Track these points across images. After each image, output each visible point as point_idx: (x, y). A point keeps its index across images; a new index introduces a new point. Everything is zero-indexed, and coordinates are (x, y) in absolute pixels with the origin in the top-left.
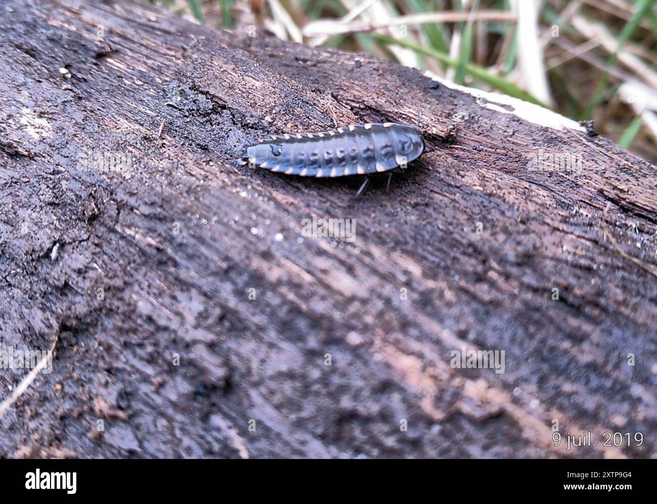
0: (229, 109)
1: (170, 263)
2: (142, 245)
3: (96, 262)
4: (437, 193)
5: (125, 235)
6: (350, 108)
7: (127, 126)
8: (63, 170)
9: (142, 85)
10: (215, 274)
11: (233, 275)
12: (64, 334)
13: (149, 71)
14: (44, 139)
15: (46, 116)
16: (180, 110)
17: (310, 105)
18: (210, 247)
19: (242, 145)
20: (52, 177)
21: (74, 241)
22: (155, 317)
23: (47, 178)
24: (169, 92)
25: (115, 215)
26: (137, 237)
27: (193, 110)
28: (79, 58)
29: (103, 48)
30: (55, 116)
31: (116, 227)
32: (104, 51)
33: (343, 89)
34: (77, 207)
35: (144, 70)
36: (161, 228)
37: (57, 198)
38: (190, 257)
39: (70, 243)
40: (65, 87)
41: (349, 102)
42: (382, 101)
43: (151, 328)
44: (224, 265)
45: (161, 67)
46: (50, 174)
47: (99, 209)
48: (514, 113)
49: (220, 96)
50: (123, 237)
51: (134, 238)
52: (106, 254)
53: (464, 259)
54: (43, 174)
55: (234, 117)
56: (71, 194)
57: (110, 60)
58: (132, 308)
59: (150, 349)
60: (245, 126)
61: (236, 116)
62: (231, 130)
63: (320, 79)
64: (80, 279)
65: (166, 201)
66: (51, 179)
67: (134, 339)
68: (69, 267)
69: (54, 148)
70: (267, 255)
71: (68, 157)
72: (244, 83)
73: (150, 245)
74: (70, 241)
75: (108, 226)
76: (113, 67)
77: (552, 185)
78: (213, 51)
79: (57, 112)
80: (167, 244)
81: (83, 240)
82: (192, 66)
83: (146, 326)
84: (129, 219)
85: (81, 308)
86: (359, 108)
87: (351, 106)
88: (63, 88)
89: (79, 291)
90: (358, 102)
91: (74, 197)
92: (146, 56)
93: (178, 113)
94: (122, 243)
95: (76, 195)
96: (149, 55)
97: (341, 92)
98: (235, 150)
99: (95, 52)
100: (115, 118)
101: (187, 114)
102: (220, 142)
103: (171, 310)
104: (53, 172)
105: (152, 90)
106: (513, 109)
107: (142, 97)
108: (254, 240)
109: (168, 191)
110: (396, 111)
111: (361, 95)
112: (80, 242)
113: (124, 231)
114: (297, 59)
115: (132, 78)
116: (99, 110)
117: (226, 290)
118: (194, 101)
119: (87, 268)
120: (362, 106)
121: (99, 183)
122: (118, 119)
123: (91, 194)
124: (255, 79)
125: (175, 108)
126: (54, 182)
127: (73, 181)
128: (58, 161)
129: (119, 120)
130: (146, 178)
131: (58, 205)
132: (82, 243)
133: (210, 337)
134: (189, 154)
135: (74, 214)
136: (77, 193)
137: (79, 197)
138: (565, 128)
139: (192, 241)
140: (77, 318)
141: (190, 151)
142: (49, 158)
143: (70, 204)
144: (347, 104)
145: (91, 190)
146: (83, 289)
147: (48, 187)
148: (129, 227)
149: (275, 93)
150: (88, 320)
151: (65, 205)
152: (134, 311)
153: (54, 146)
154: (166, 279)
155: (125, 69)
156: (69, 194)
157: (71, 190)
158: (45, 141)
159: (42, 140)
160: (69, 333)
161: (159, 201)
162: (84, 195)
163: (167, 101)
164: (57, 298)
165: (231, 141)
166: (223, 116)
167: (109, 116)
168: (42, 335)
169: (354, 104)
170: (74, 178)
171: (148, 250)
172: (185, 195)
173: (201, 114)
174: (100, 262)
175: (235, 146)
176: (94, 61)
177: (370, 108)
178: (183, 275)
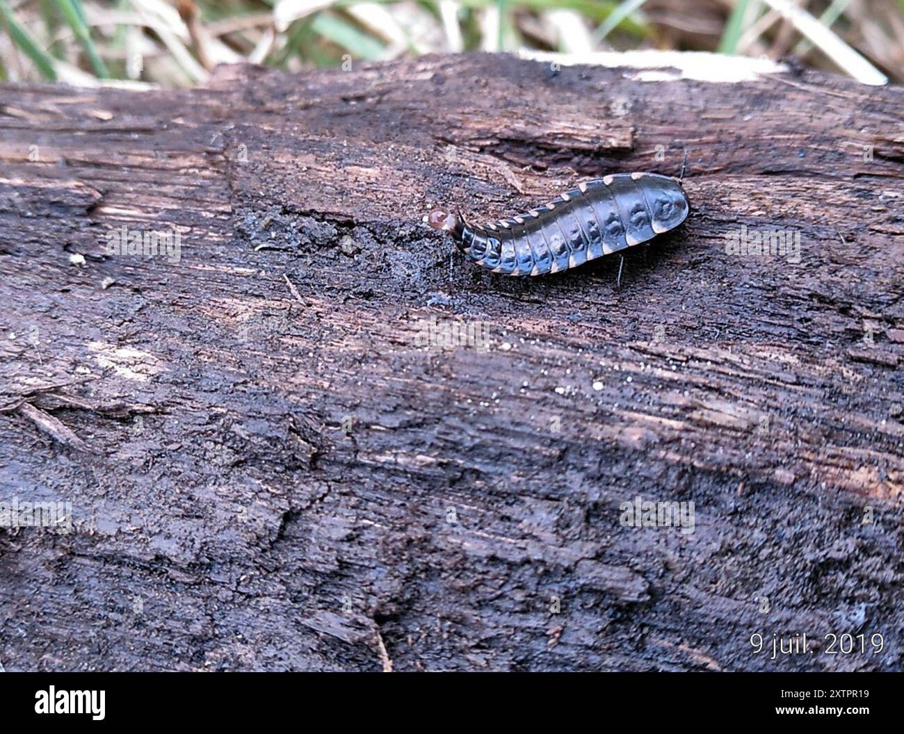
0: (361, 224)
1: (468, 477)
2: (415, 469)
3: (364, 518)
4: (710, 238)
5: (379, 465)
6: (478, 150)
7: (244, 308)
8: (224, 411)
9: (191, 231)
10: (547, 467)
11: (571, 458)
12: (386, 629)
13: (182, 205)
14: (158, 378)
15: (128, 341)
16: (285, 250)
17: (465, 176)
18: (517, 435)
19: (418, 270)
20: (214, 427)
21: (313, 502)
22: (500, 554)
23: (206, 431)
24: (251, 230)
25: (350, 444)
26: (400, 460)
27: (306, 243)
28: (64, 225)
29: (90, 196)
30: (143, 336)
31: (358, 458)
32: (93, 200)
33: (455, 127)
34: (278, 453)
35: (175, 207)
36: (428, 435)
37: (237, 452)
38: (497, 459)
39: (309, 508)
40: (104, 284)
41: (473, 142)
42: (520, 125)
43: (503, 569)
44: (555, 451)
45: (193, 192)
46: (208, 423)
47: (314, 444)
48: (685, 75)
49: (336, 210)
50: (376, 469)
51: (396, 463)
52: (368, 500)
53: (817, 317)
54: (197, 428)
55: (375, 233)
56: (260, 439)
57: (107, 210)
58: (460, 556)
59: (519, 596)
60: (399, 240)
61: (378, 231)
62: (386, 254)
63: (406, 121)
64: (357, 548)
65: (409, 398)
66: (214, 431)
67: (487, 591)
68: (329, 539)
69: (186, 385)
70: (601, 416)
71: (216, 390)
72: (351, 178)
73: (429, 465)
74: (308, 504)
75: (345, 462)
76: (122, 219)
77: (814, 166)
78: (263, 142)
79: (140, 328)
80: (451, 453)
81: (325, 495)
82: (253, 177)
83: (494, 571)
84: (374, 442)
85: (386, 584)
86: (492, 145)
87: (478, 146)
88: (104, 287)
89: (367, 563)
90: (487, 138)
91: (265, 442)
92: (155, 183)
93: (285, 256)
94: (379, 476)
95: (269, 439)
96: (159, 180)
97: (455, 132)
98: (411, 282)
99: (81, 207)
100: (216, 302)
101: (300, 253)
102: (381, 277)
103: (513, 536)
104: (210, 418)
105: (211, 234)
106: (679, 71)
107: (210, 251)
108: (569, 402)
109: (399, 381)
110: (548, 132)
111: (488, 127)
112: (321, 500)
113: (374, 460)
114: (346, 100)
115: (167, 226)
116: (180, 298)
117: (575, 481)
118: (300, 231)
119: (359, 530)
120: (495, 142)
121: (293, 409)
122: (221, 301)
123: (291, 429)
124: (362, 166)
125: (274, 249)
126: (221, 433)
127: (251, 421)
128: (207, 401)
129: (224, 303)
130: (351, 375)
131: (245, 461)
132: (326, 500)
133: (590, 548)
134: (365, 314)
135: (277, 464)
136: (269, 435)
137: (274, 441)
138: (761, 76)
139: (489, 437)
140: (393, 600)
141: (363, 310)
142: (189, 402)
143: (265, 454)
144: (471, 145)
145: (289, 422)
146: (370, 559)
147: (216, 443)
148: (381, 452)
149: (406, 177)
150: (408, 596)
151: (255, 458)
152: (465, 558)
153: (184, 383)
154: (476, 499)
155: (144, 215)
156: (255, 440)
157: (258, 435)
158: (160, 380)
159: (156, 379)
160: (389, 623)
161: (401, 401)
162: (283, 435)
163: (257, 245)
164: (335, 585)
165: (399, 272)
166: (359, 238)
167: (204, 300)
168: (359, 644)
169: (482, 143)
170: (250, 417)
171: (427, 471)
172: (425, 377)
173: (320, 246)
174: (372, 515)
175: (409, 275)
176: (89, 220)
177: (507, 140)
178: (500, 484)
